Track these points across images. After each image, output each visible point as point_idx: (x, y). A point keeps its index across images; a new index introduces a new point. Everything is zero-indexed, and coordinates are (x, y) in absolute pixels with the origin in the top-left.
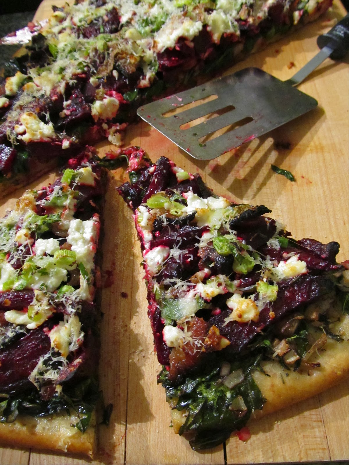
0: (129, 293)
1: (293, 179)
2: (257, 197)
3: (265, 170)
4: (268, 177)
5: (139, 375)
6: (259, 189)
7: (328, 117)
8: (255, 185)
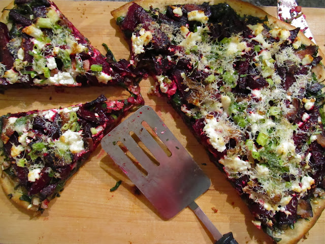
0: (52, 101)
1: (112, 190)
2: (101, 169)
3: (120, 177)
4: (115, 178)
5: (15, 105)
6: (107, 171)
7: (160, 222)
8: (110, 169)
